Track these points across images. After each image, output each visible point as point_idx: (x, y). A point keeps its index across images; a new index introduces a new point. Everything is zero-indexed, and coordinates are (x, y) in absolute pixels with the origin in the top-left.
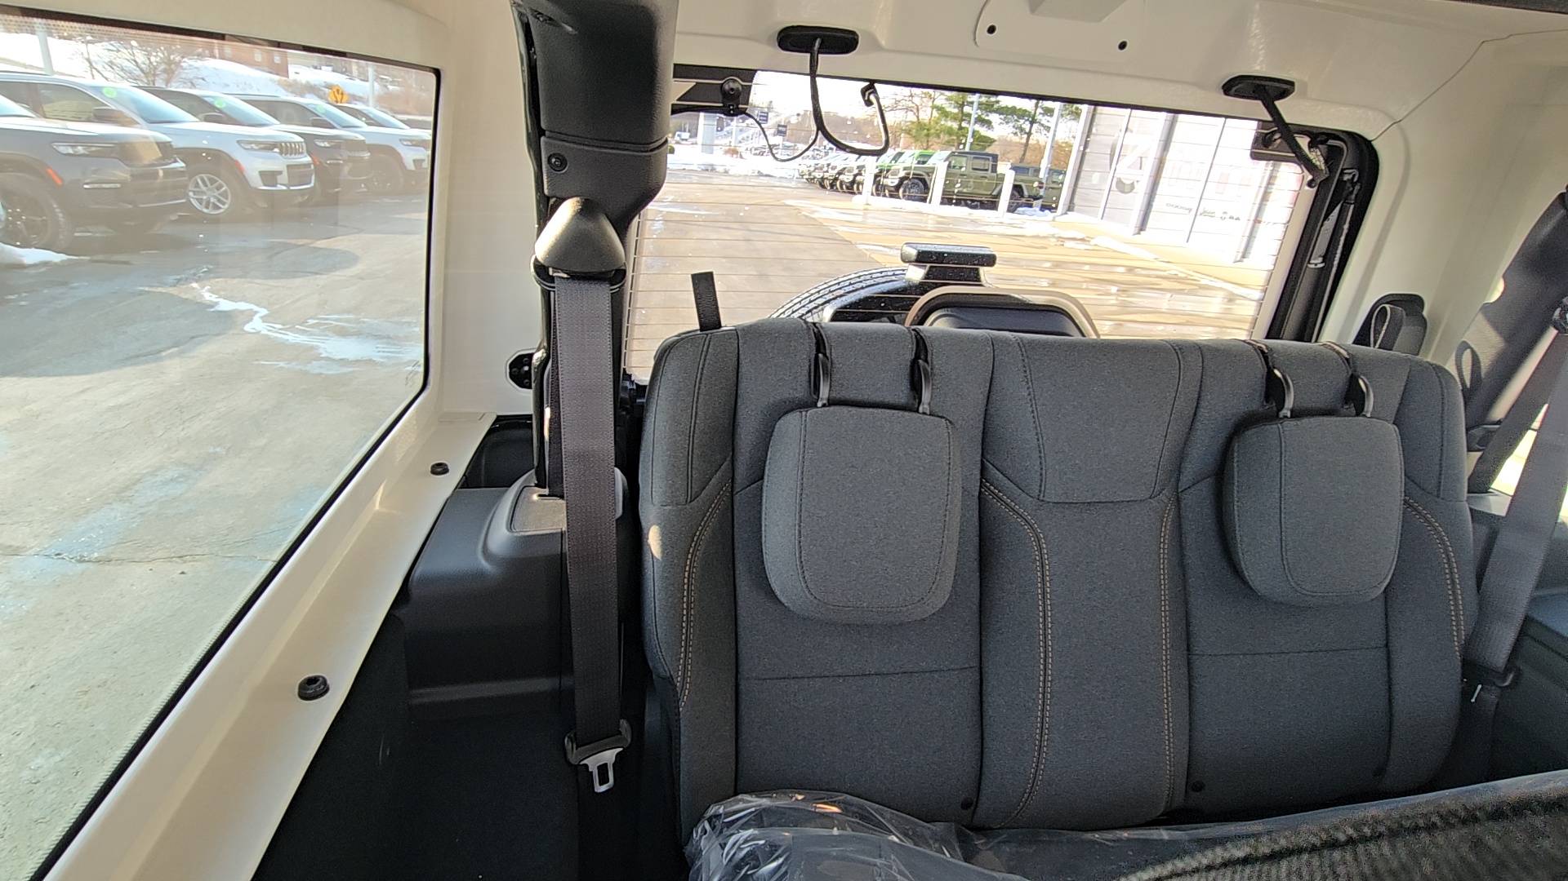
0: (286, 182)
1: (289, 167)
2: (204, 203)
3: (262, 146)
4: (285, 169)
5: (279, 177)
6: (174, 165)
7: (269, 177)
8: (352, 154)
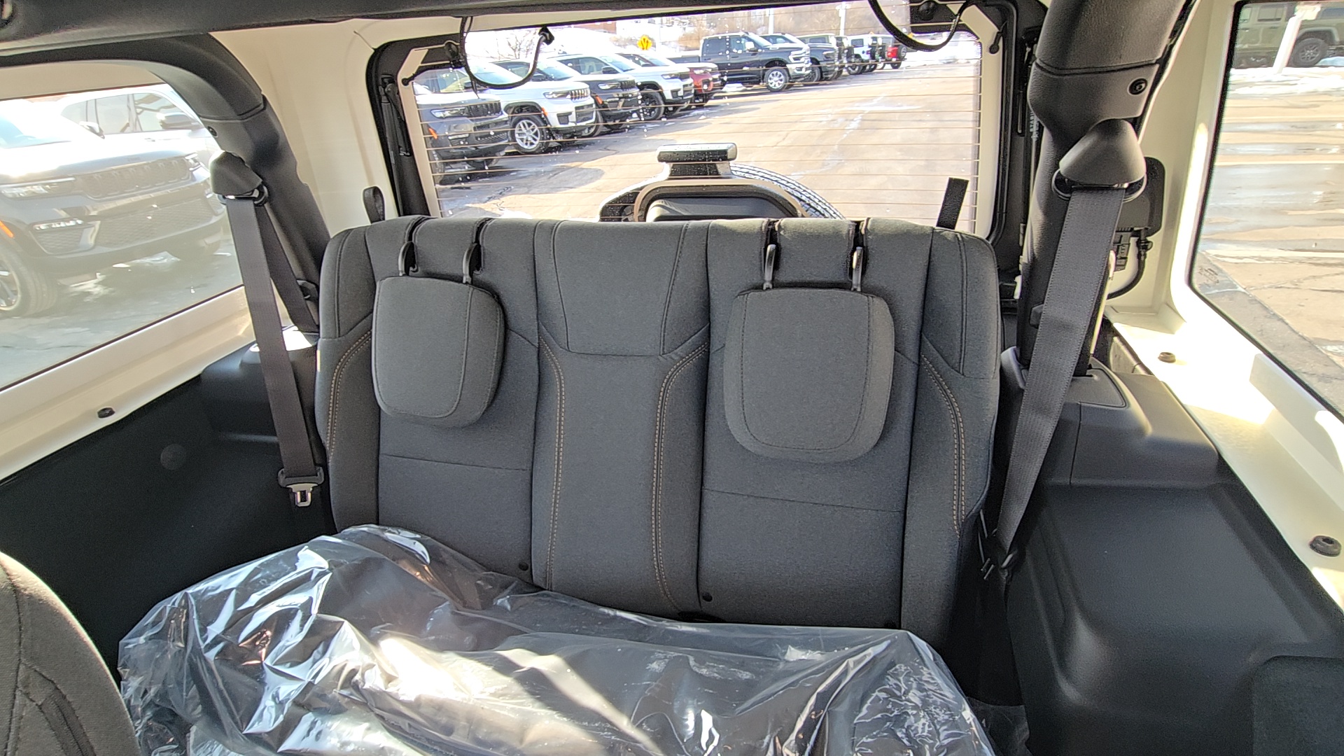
0: (575, 120)
1: (577, 108)
2: (525, 142)
3: (560, 95)
4: (574, 110)
5: (569, 117)
6: (501, 117)
7: (563, 117)
8: (625, 92)
